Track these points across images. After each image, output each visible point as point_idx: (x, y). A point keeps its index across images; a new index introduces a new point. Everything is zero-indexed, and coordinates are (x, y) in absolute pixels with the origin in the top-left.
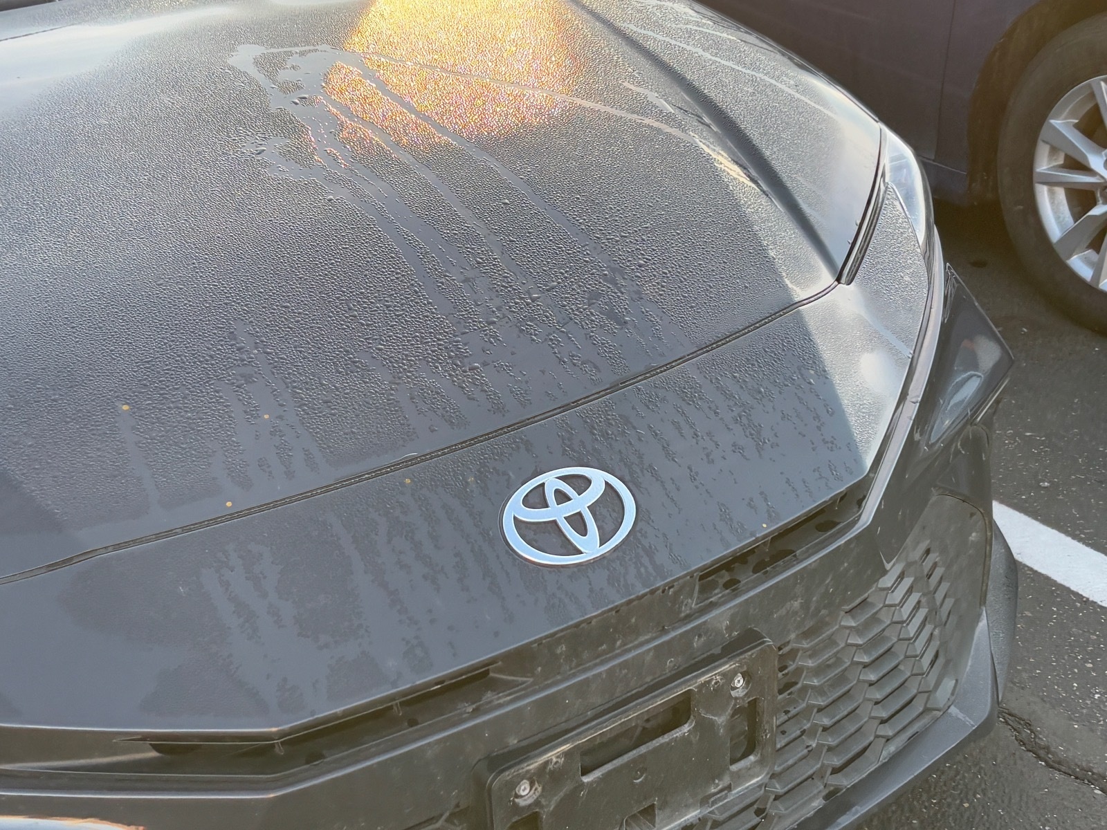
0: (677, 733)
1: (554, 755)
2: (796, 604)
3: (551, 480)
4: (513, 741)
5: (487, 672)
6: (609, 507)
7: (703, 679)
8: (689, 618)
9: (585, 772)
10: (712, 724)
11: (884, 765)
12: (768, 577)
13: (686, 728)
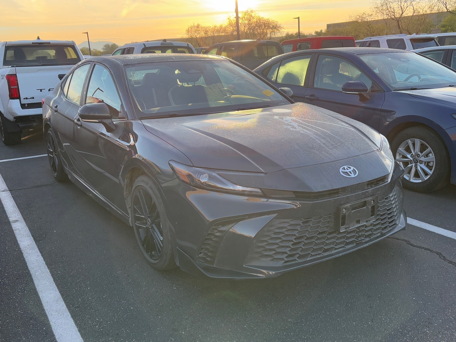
0: (364, 208)
1: (348, 205)
2: (380, 192)
3: (346, 167)
4: (343, 203)
5: (338, 192)
6: (354, 171)
7: (368, 199)
8: (366, 190)
9: (352, 210)
10: (369, 208)
11: (389, 231)
12: (376, 186)
13: (365, 207)
